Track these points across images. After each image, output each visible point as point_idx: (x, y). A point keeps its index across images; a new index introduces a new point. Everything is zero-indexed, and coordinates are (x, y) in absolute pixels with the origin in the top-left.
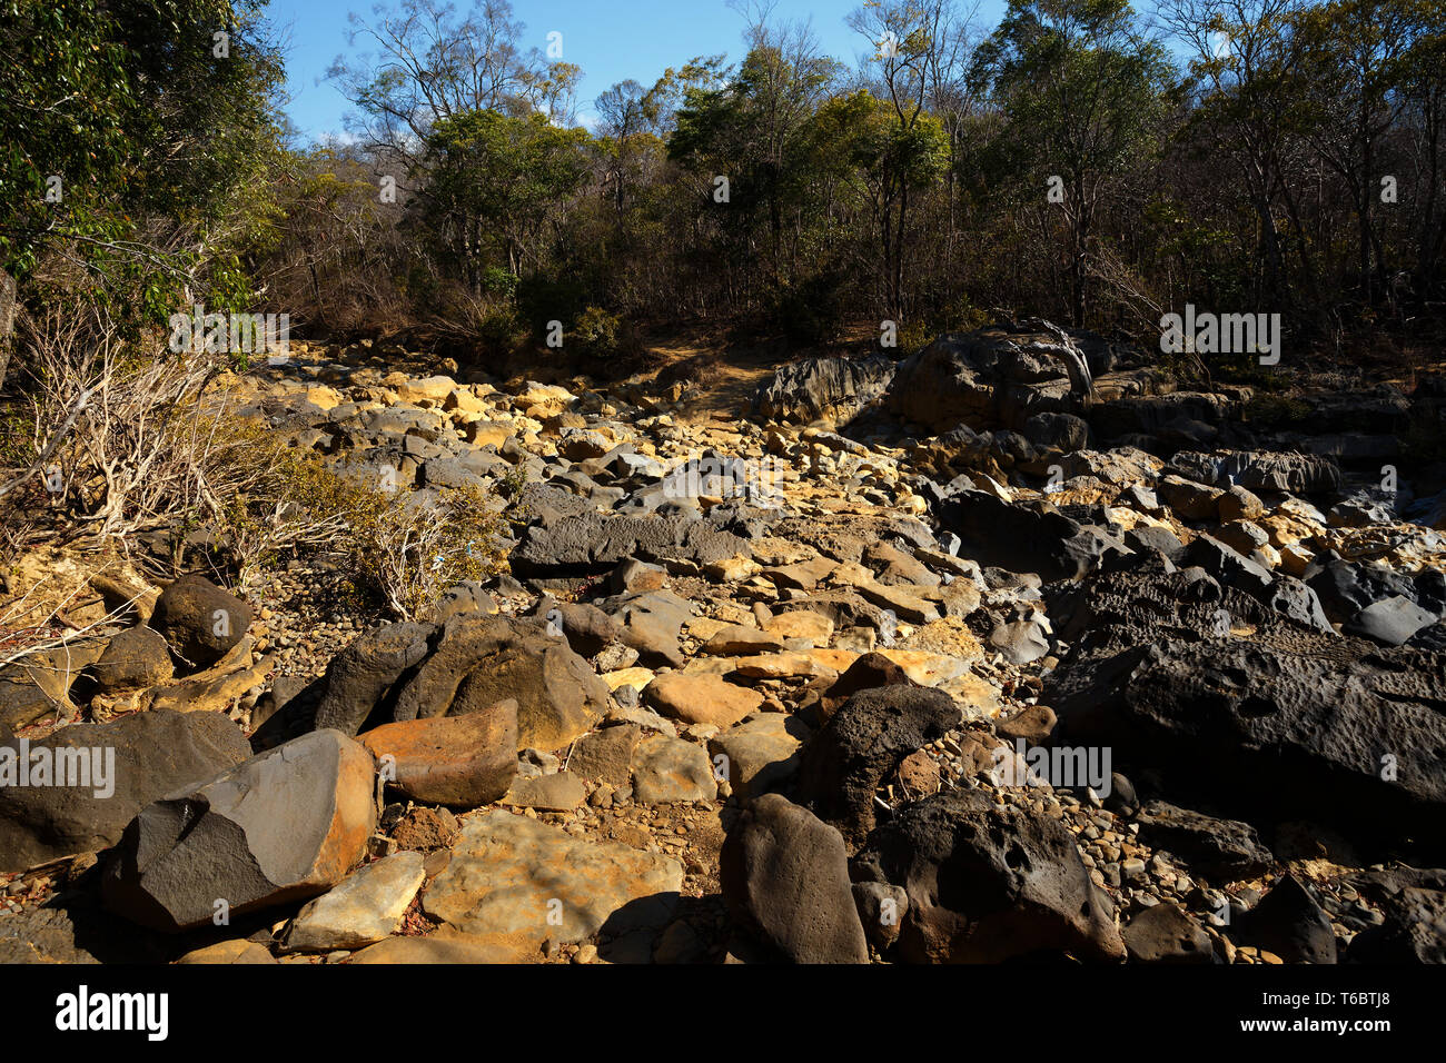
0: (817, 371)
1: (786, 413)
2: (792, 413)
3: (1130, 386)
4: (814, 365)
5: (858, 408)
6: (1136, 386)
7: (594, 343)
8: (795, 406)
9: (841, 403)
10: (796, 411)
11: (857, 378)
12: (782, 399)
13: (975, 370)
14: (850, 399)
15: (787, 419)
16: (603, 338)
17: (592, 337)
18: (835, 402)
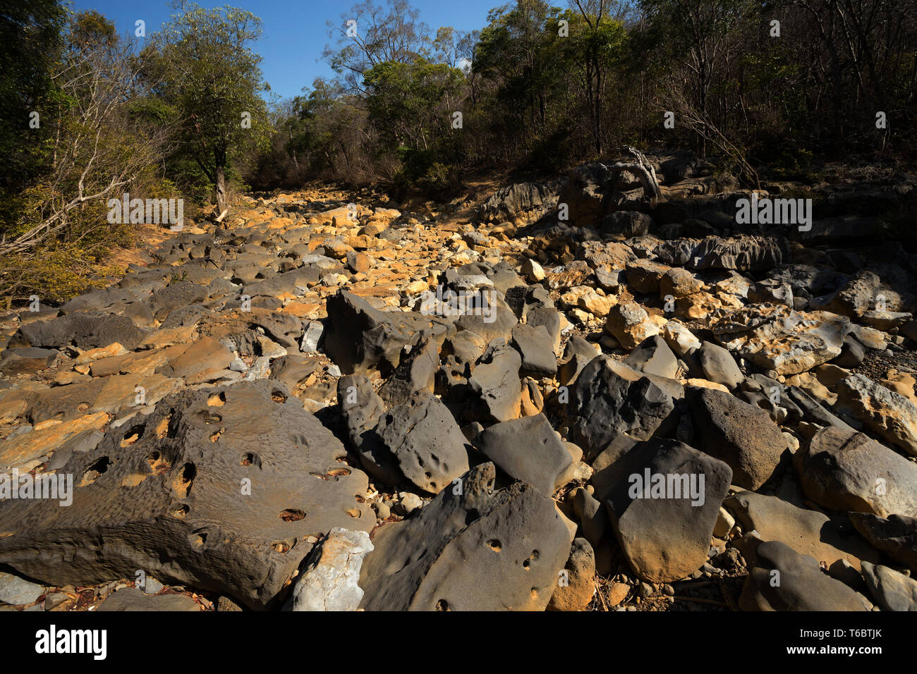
0: (514, 191)
1: (491, 218)
2: (495, 218)
3: (696, 188)
4: (512, 188)
5: (543, 212)
6: (700, 188)
7: (435, 183)
8: (497, 214)
9: (531, 210)
10: (497, 217)
11: (542, 194)
12: (493, 210)
13: (597, 184)
14: (537, 207)
15: (492, 222)
16: (439, 179)
17: (434, 179)
18: (527, 210)
